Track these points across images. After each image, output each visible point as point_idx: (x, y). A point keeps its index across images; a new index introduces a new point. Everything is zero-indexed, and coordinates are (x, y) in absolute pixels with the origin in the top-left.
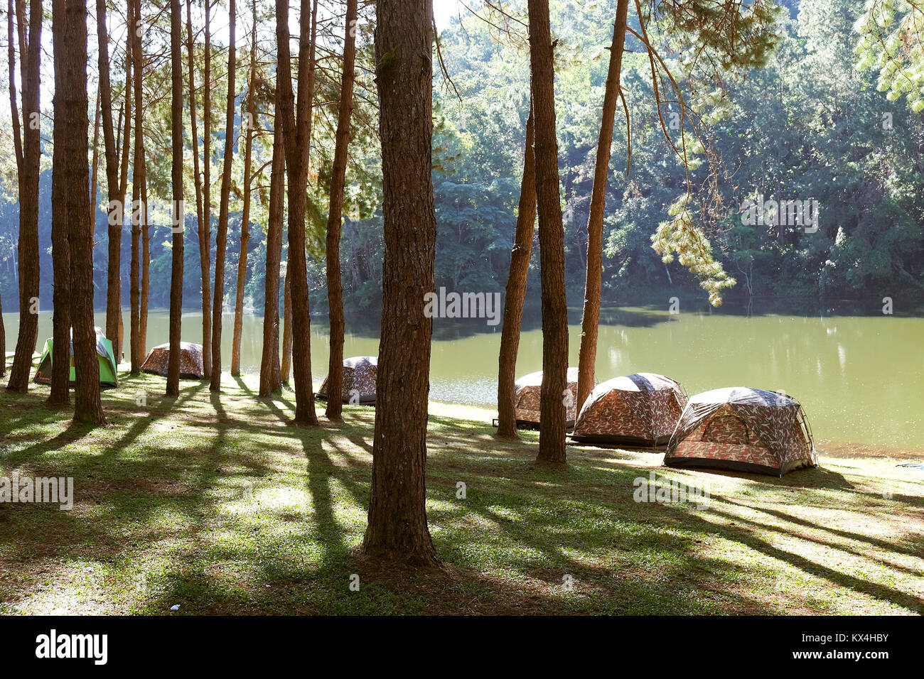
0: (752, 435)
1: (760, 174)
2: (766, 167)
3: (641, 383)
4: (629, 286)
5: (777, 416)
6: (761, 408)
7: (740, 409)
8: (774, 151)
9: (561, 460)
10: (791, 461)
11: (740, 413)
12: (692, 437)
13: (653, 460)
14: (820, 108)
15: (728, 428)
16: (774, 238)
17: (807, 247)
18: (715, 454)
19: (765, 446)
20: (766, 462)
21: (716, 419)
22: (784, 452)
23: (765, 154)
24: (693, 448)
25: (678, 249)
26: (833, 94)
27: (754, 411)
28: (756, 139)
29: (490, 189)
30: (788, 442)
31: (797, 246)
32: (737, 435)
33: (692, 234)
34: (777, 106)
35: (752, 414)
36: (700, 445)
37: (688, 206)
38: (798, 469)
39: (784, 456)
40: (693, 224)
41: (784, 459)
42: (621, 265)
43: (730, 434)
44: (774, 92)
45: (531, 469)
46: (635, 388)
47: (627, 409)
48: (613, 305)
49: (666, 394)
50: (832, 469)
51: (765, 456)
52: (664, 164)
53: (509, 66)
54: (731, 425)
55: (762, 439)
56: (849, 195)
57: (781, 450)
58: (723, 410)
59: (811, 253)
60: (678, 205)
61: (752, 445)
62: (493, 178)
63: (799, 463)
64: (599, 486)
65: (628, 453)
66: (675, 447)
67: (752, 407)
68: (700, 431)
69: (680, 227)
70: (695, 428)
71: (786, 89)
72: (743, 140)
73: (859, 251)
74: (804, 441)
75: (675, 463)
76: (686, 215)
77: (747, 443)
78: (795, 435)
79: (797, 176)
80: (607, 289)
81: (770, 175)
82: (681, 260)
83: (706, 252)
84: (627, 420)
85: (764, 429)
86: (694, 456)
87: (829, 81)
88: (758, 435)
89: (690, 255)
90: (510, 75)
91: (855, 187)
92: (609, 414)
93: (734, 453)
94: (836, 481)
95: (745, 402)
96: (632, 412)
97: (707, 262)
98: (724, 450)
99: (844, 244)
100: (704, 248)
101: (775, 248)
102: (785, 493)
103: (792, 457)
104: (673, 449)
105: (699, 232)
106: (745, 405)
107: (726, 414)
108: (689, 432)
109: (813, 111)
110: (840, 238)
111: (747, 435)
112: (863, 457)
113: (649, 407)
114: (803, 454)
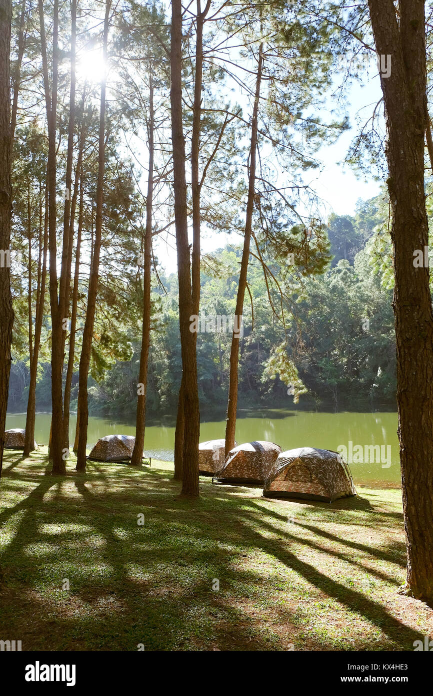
0: (314, 476)
1: (339, 340)
2: (341, 337)
3: (257, 447)
4: (274, 398)
5: (328, 465)
6: (319, 460)
7: (306, 460)
8: (345, 329)
9: (195, 494)
10: (338, 493)
11: (306, 463)
12: (279, 478)
13: (258, 492)
14: (366, 308)
15: (300, 473)
16: (346, 373)
17: (363, 377)
18: (292, 489)
19: (322, 484)
20: (322, 494)
21: (293, 467)
22: (333, 487)
23: (341, 330)
24: (279, 485)
25: (280, 372)
26: (372, 301)
27: (315, 461)
28: (335, 323)
29: (201, 348)
30: (336, 481)
31: (359, 377)
32: (305, 477)
33: (288, 363)
34: (345, 307)
35: (313, 464)
36: (284, 483)
37: (284, 349)
38: (343, 497)
39: (333, 489)
40: (288, 358)
41: (333, 491)
42: (269, 387)
43: (301, 476)
44: (344, 300)
45: (175, 500)
46: (253, 449)
47: (249, 462)
48: (266, 408)
49: (271, 453)
50: (364, 497)
51: (322, 489)
52: (290, 336)
53: (214, 288)
54: (302, 471)
55: (319, 479)
56: (383, 350)
57: (331, 486)
58: (297, 461)
59: (365, 381)
60: (280, 347)
61: (314, 483)
62: (203, 343)
63: (343, 494)
64: (209, 512)
65: (247, 488)
66: (269, 485)
67: (313, 459)
68: (284, 475)
69: (281, 360)
70: (281, 473)
71: (349, 298)
72: (330, 323)
73: (389, 379)
74: (347, 480)
75: (270, 495)
76: (284, 353)
77: (311, 482)
78: (341, 476)
79: (357, 341)
80: (263, 400)
81: (344, 341)
82: (281, 378)
83: (295, 373)
84: (249, 468)
85: (320, 473)
86: (280, 490)
87: (370, 294)
88: (317, 476)
89: (286, 375)
90: (214, 293)
91: (385, 347)
92: (239, 465)
93: (304, 488)
94: (364, 505)
95: (309, 456)
96: (252, 464)
97: (295, 380)
98: (298, 486)
99: (381, 375)
100: (294, 371)
101: (347, 378)
102: (328, 513)
103: (338, 489)
104: (268, 486)
105: (291, 363)
106: (309, 458)
107: (299, 464)
108: (277, 475)
109: (363, 309)
110: (379, 372)
111: (311, 477)
112: (389, 488)
113: (261, 461)
114: (346, 488)
